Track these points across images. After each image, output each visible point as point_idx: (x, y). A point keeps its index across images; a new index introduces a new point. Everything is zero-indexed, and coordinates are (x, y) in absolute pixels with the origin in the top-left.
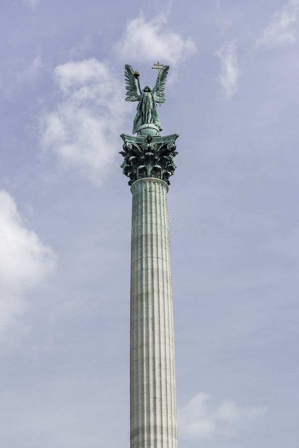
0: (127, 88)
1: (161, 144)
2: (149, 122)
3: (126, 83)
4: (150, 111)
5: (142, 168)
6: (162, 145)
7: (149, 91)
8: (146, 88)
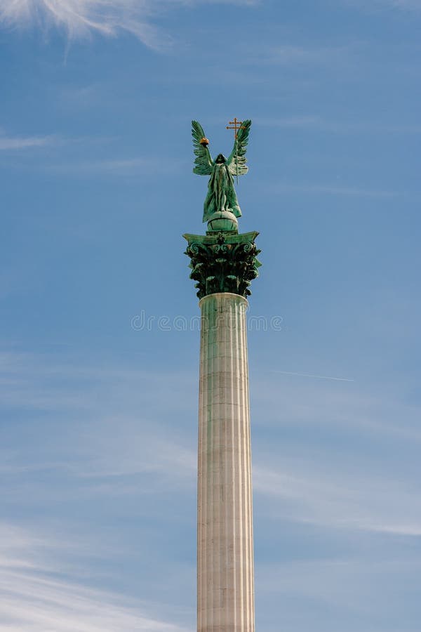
0: (196, 152)
1: (237, 244)
2: (223, 209)
3: (194, 145)
4: (224, 192)
5: (212, 280)
6: (238, 246)
7: (223, 161)
8: (219, 157)
